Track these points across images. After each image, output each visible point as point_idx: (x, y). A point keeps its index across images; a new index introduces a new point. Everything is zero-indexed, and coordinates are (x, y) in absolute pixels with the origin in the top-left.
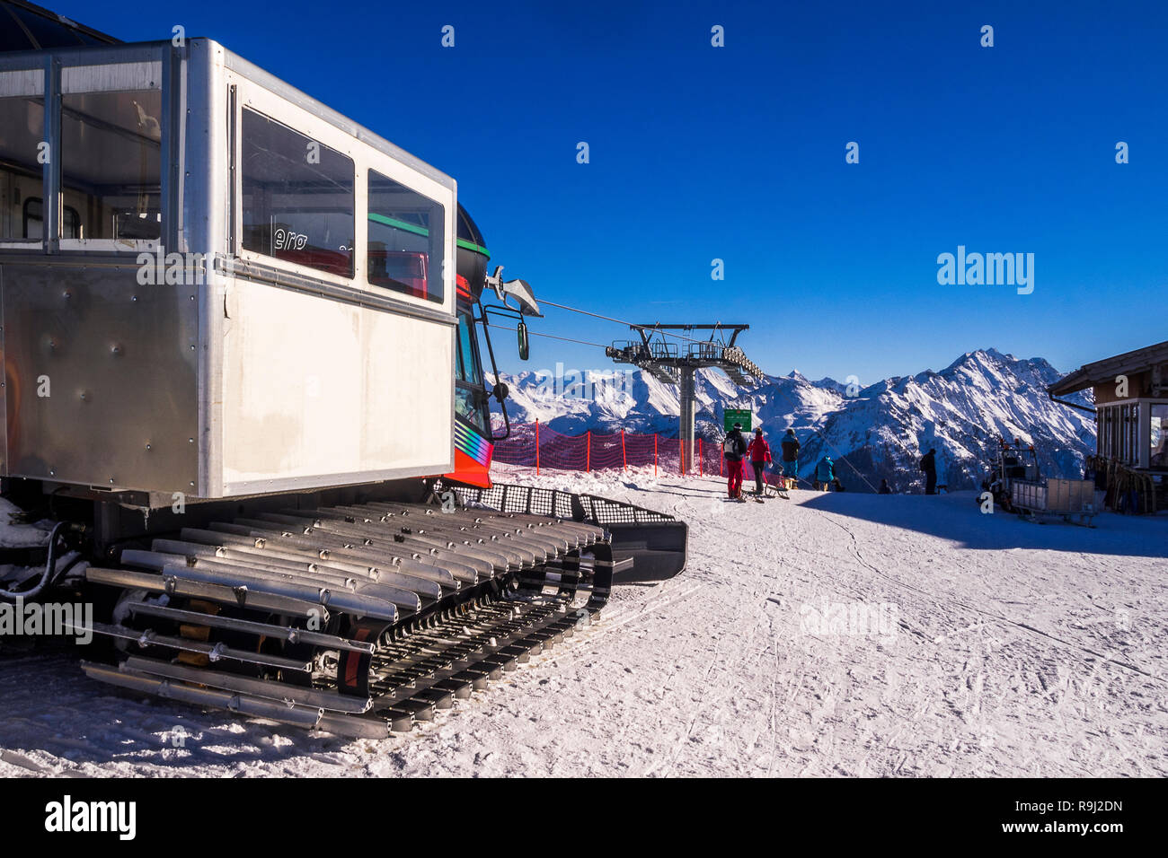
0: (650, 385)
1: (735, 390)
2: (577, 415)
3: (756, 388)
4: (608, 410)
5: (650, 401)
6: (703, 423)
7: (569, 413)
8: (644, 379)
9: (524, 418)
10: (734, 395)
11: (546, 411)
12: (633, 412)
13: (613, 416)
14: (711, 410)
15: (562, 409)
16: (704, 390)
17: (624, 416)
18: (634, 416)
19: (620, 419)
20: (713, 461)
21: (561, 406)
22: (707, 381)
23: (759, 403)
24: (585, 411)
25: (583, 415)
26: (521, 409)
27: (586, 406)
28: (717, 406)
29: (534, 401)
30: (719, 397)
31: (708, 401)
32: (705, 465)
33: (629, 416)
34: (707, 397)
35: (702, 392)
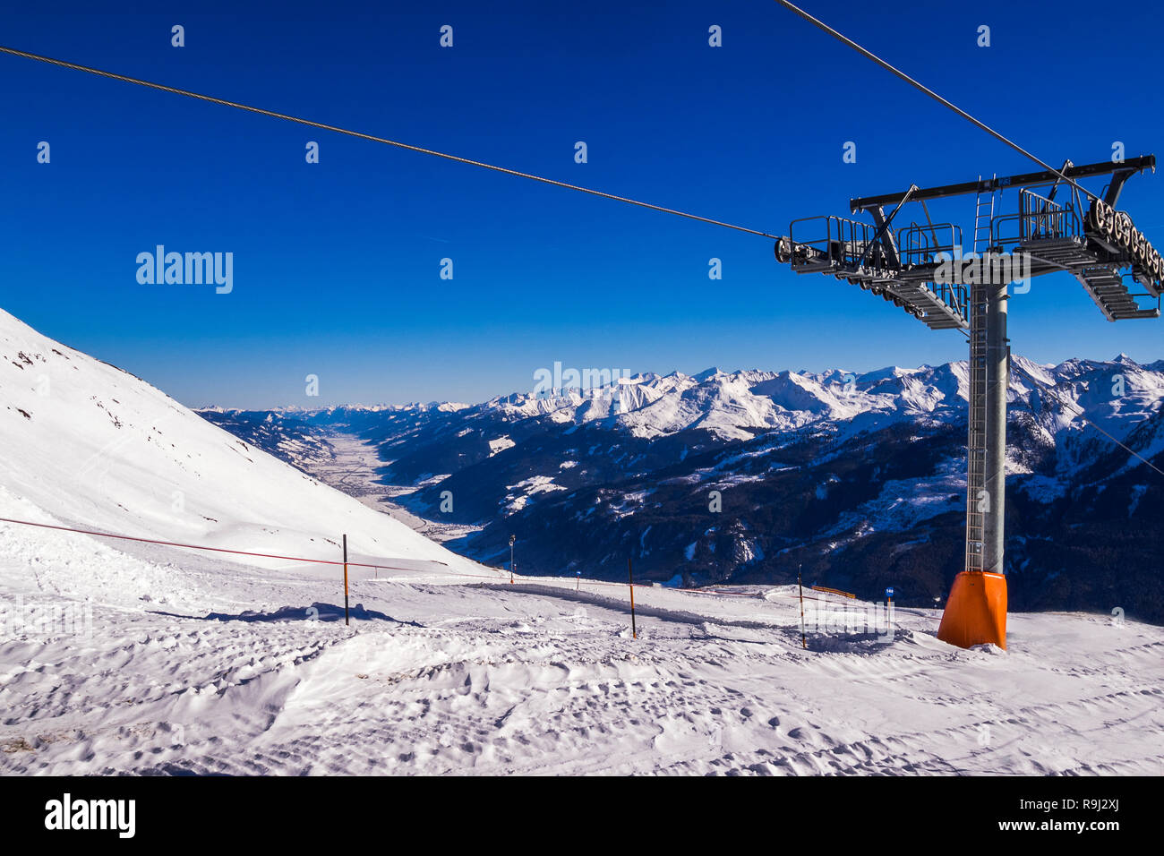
0: (959, 377)
1: (1053, 378)
2: (882, 409)
3: (1077, 375)
4: (914, 404)
5: (959, 393)
6: (1018, 413)
7: (873, 408)
8: (953, 371)
9: (827, 415)
10: (1052, 383)
11: (850, 407)
12: (940, 405)
13: (920, 409)
14: (1026, 400)
15: (867, 404)
16: (1019, 379)
17: (931, 409)
18: (942, 409)
19: (927, 412)
20: (1029, 451)
21: (866, 401)
22: (1023, 370)
23: (1080, 390)
24: (891, 406)
25: (888, 409)
26: (825, 406)
27: (892, 401)
28: (1032, 395)
29: (838, 398)
30: (1036, 386)
31: (1022, 390)
32: (1020, 456)
33: (937, 409)
34: (1022, 386)
35: (1016, 381)
